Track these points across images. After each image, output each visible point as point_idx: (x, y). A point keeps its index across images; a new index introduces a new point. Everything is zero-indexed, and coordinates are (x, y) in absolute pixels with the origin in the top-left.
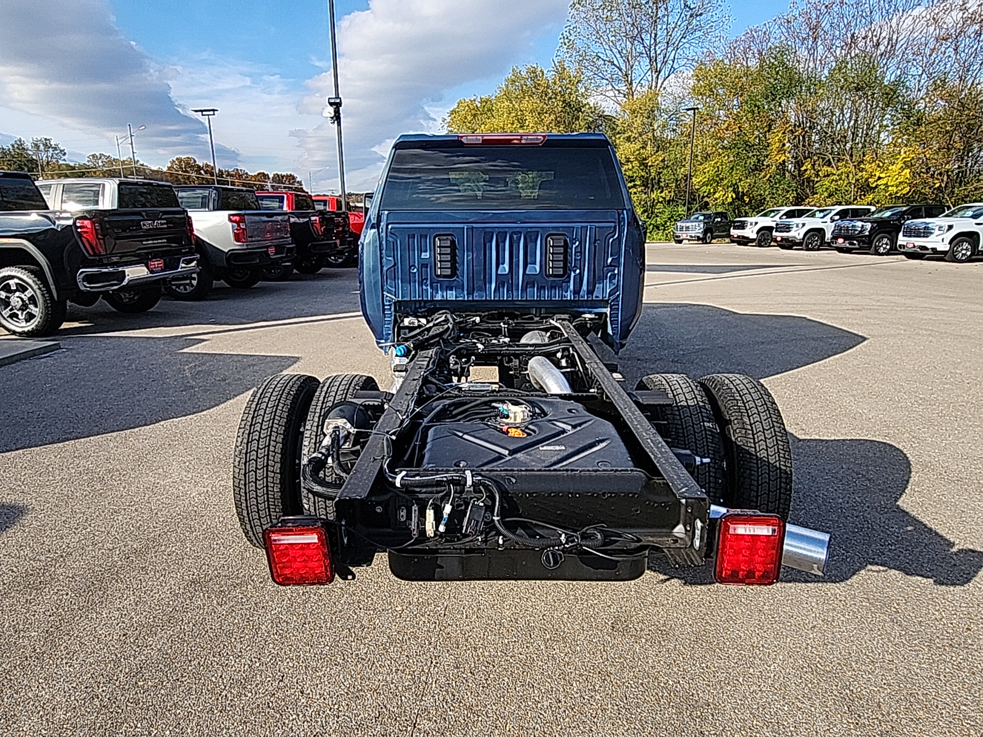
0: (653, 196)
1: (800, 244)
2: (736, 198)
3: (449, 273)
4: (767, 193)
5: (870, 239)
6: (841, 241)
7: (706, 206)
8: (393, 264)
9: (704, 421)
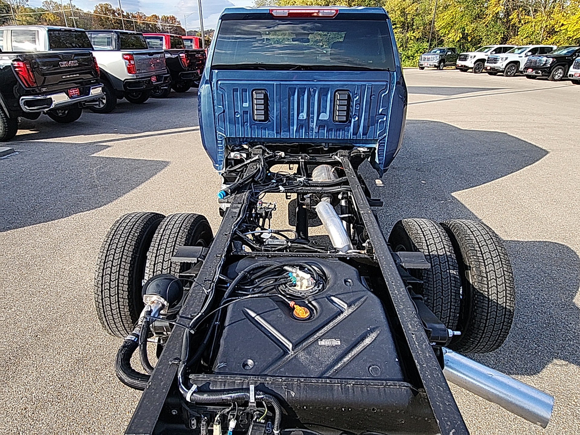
0: (408, 35)
1: (503, 72)
2: (462, 38)
3: (263, 119)
4: (484, 34)
5: (550, 70)
6: (530, 70)
7: (441, 42)
8: (222, 111)
9: (449, 269)
